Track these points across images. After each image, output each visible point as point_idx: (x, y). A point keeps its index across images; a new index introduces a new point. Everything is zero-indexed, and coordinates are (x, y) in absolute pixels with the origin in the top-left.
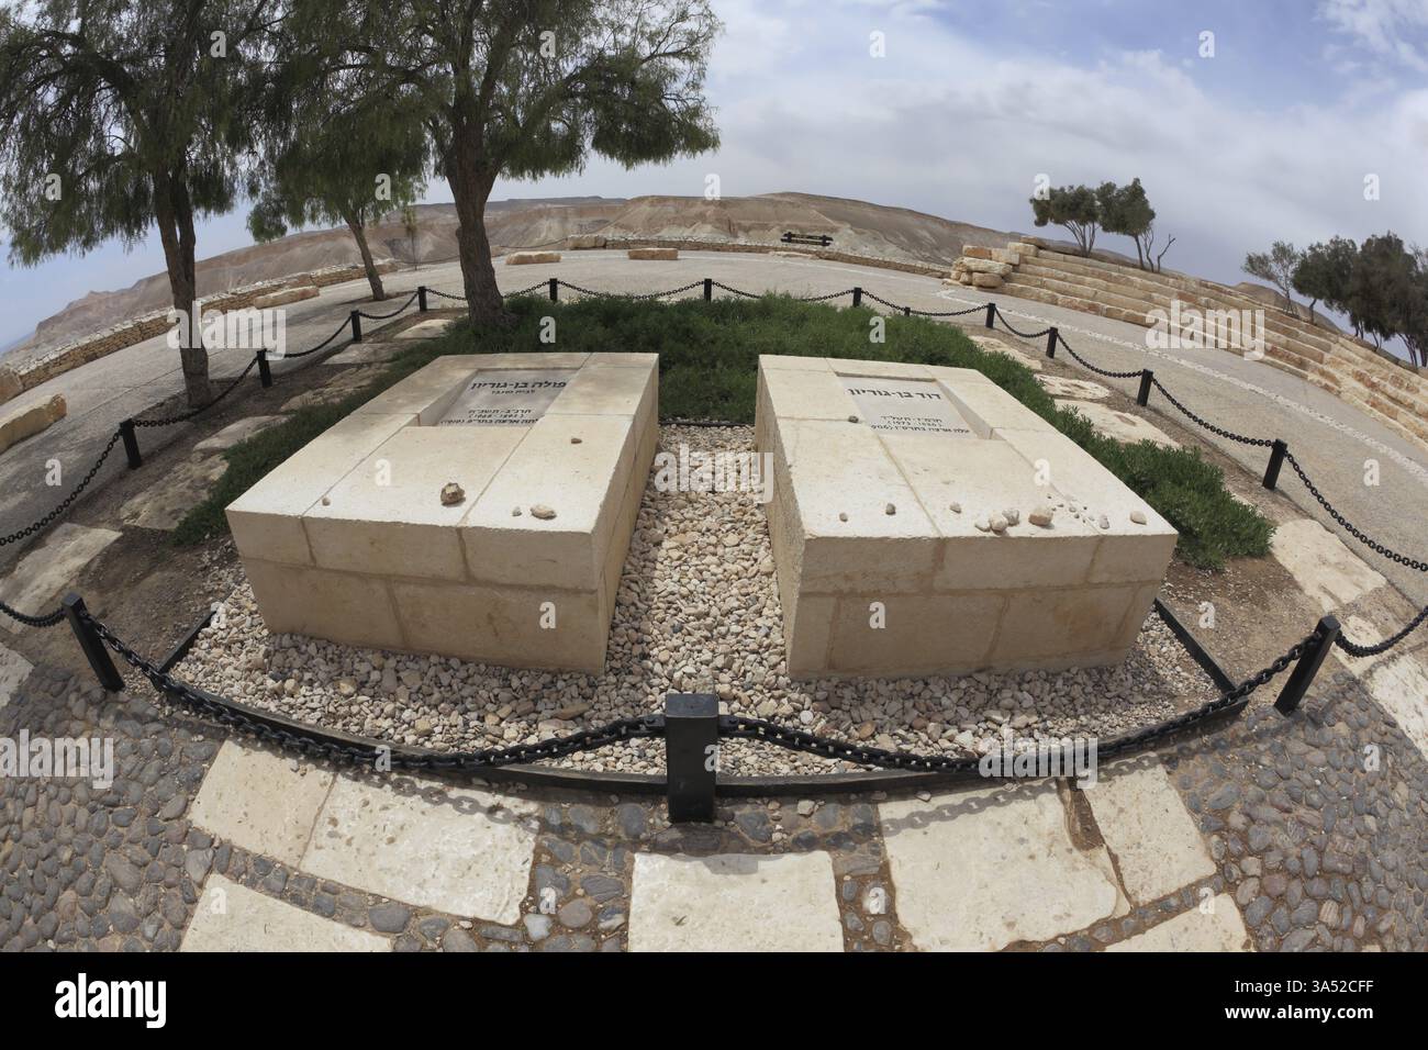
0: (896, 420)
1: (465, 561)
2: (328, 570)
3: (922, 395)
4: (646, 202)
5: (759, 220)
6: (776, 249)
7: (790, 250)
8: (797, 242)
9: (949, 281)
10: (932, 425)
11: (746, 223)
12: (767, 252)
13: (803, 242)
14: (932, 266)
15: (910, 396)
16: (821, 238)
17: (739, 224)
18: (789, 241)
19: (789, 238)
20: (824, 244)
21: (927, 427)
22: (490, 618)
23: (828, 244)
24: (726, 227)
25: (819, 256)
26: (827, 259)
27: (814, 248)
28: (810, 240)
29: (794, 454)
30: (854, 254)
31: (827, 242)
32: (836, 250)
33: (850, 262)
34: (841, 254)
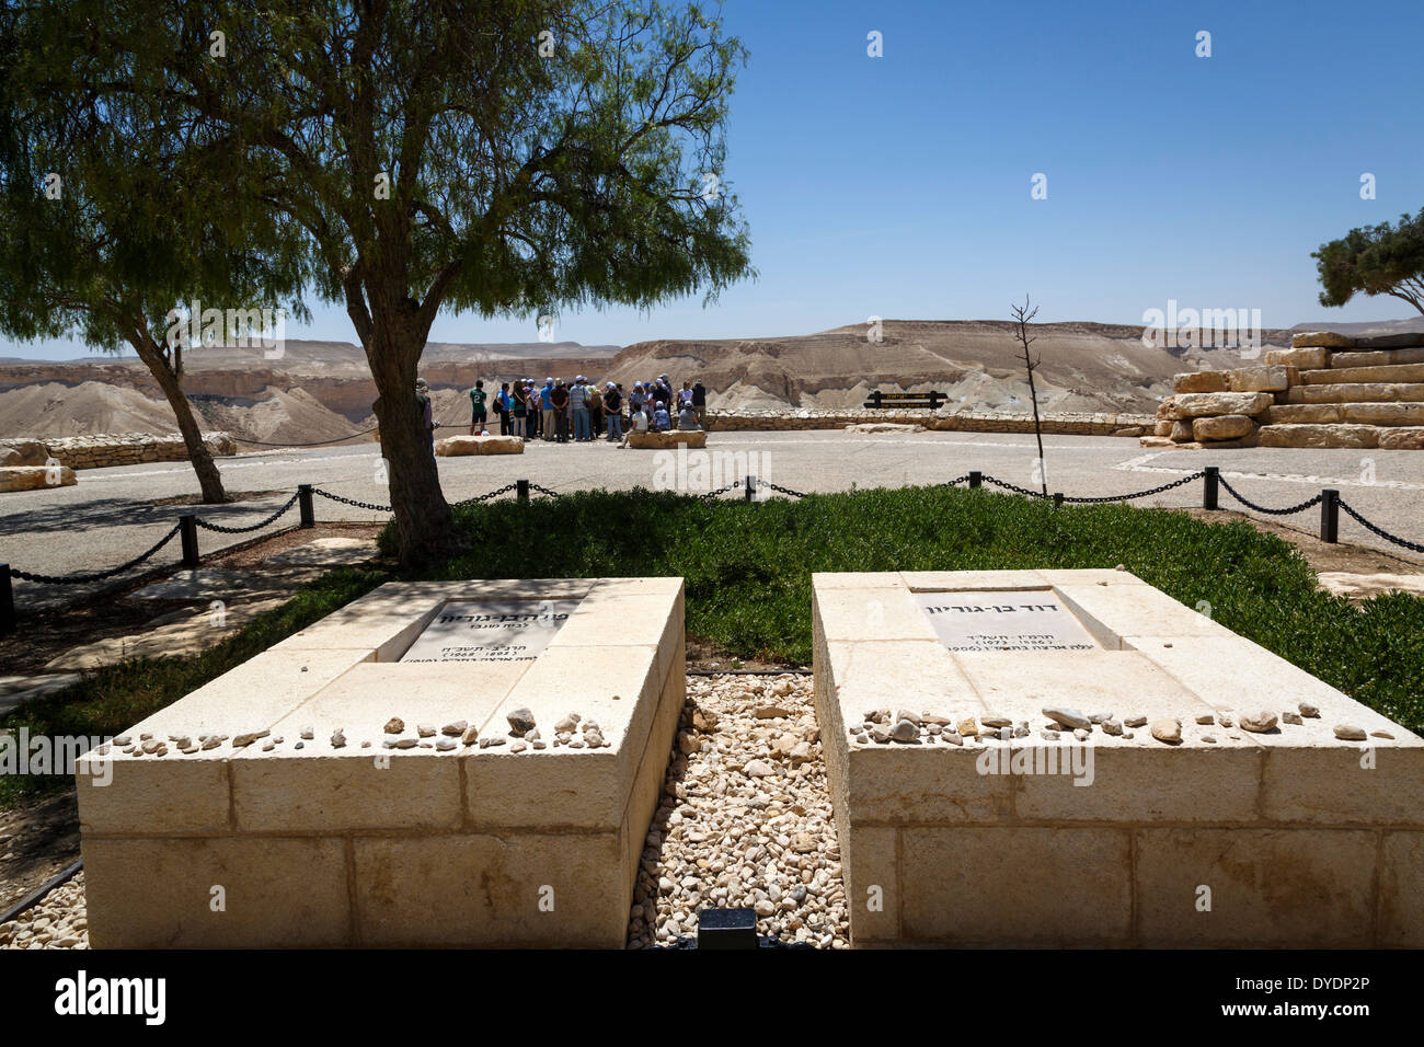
0: (988, 639)
1: (464, 799)
2: (257, 835)
3: (1030, 608)
4: (653, 352)
5: (832, 372)
6: (857, 421)
7: (879, 420)
8: (890, 406)
9: (1151, 439)
10: (1042, 642)
11: (813, 379)
12: (843, 427)
13: (899, 406)
14: (1121, 419)
15: (1011, 609)
16: (927, 396)
17: (801, 382)
18: (878, 405)
19: (877, 401)
20: (934, 405)
21: (1030, 646)
22: (486, 878)
23: (940, 405)
24: (781, 391)
25: (928, 425)
26: (940, 429)
27: (916, 413)
28: (909, 401)
29: (844, 675)
30: (982, 417)
31: (939, 401)
32: (953, 413)
33: (978, 430)
34: (962, 419)
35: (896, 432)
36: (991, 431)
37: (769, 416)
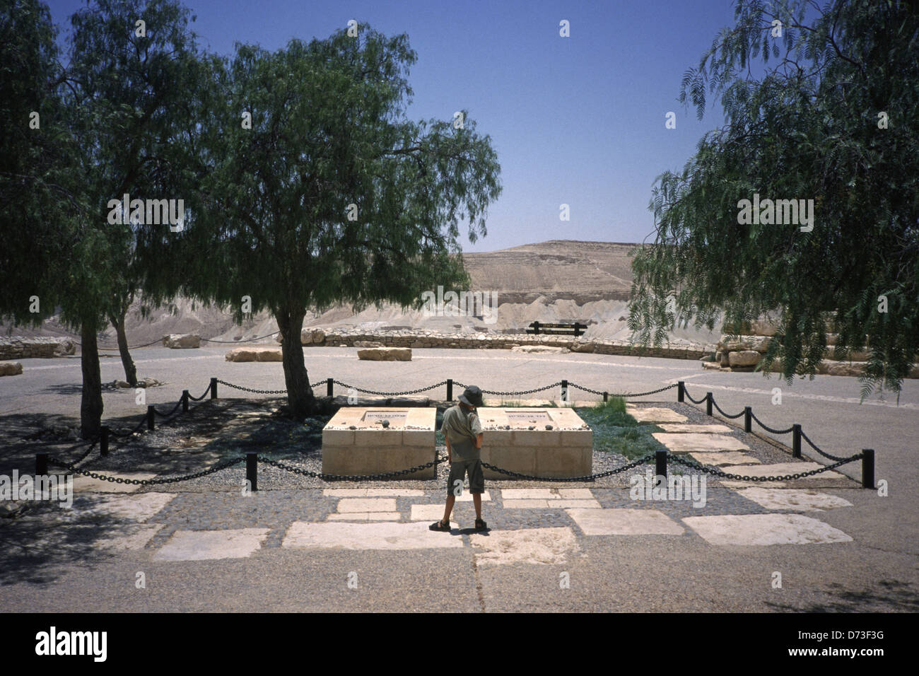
6: (521, 343)
7: (536, 343)
8: (545, 333)
9: (709, 364)
12: (510, 348)
13: (552, 333)
16: (573, 326)
18: (537, 332)
19: (536, 328)
20: (577, 333)
23: (582, 333)
25: (570, 347)
26: (580, 351)
27: (564, 339)
28: (560, 329)
30: (611, 344)
31: (580, 330)
32: (590, 340)
33: (608, 353)
34: (596, 344)
35: (548, 353)
36: (617, 354)
37: (455, 337)
